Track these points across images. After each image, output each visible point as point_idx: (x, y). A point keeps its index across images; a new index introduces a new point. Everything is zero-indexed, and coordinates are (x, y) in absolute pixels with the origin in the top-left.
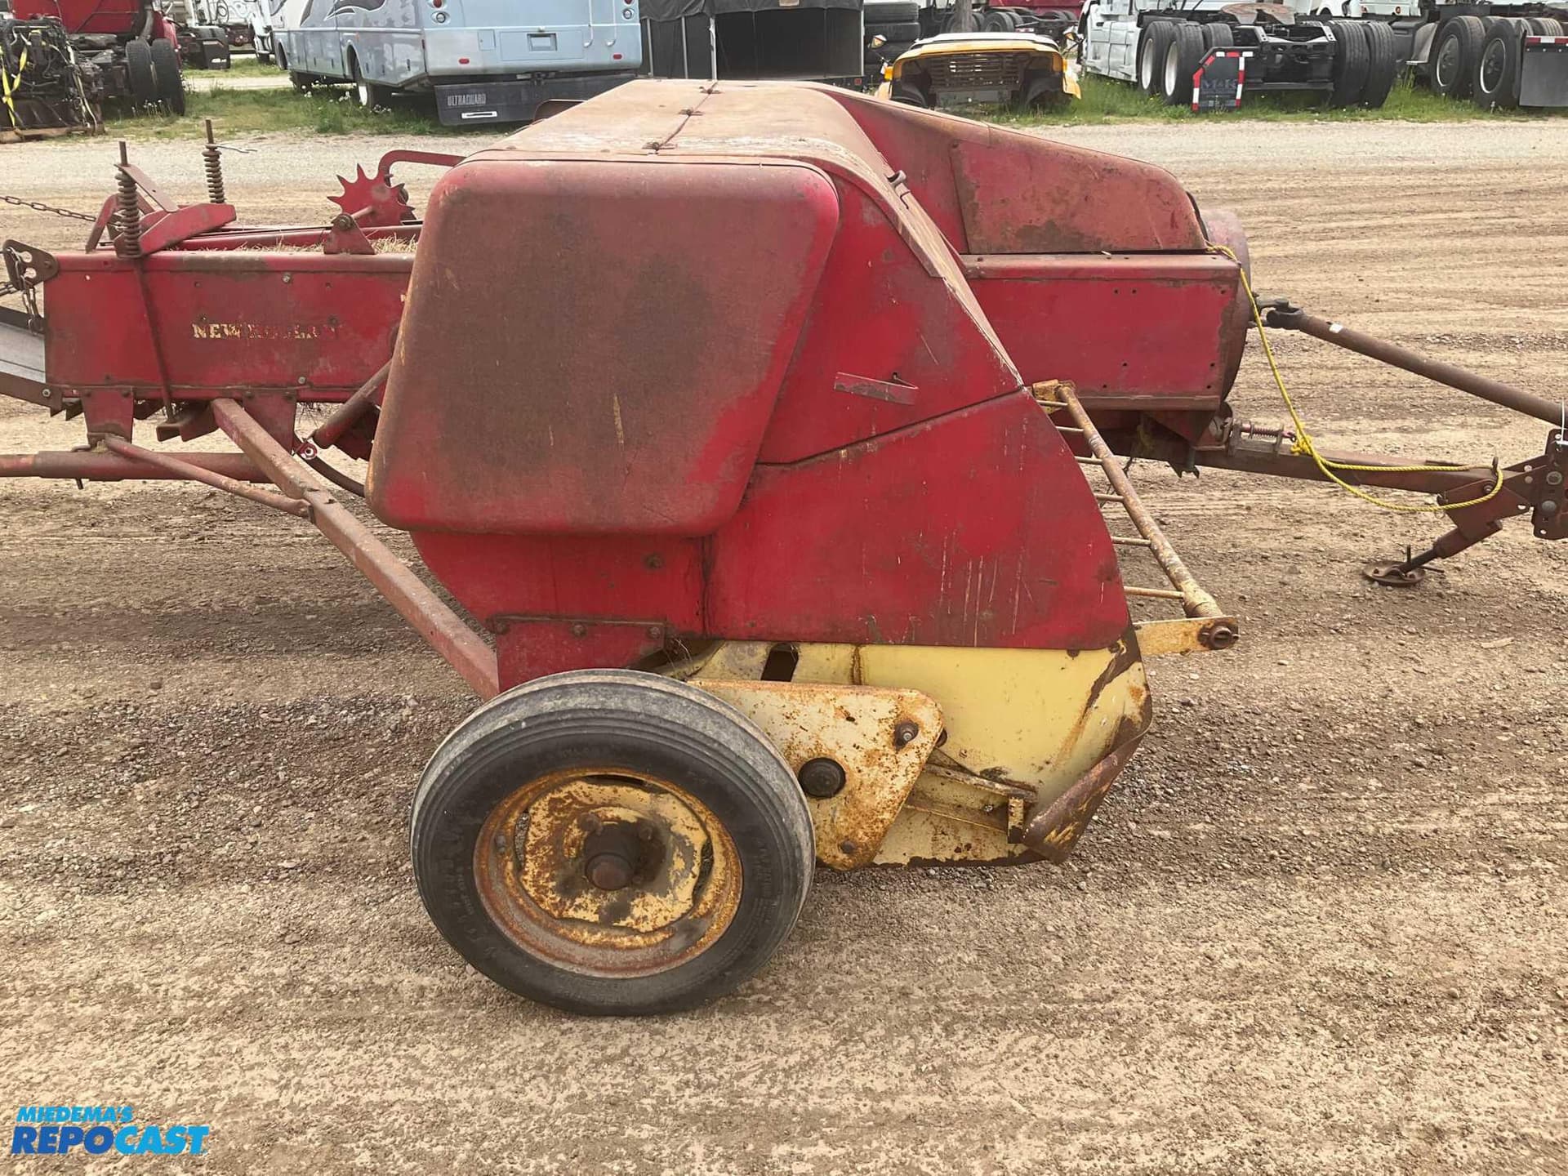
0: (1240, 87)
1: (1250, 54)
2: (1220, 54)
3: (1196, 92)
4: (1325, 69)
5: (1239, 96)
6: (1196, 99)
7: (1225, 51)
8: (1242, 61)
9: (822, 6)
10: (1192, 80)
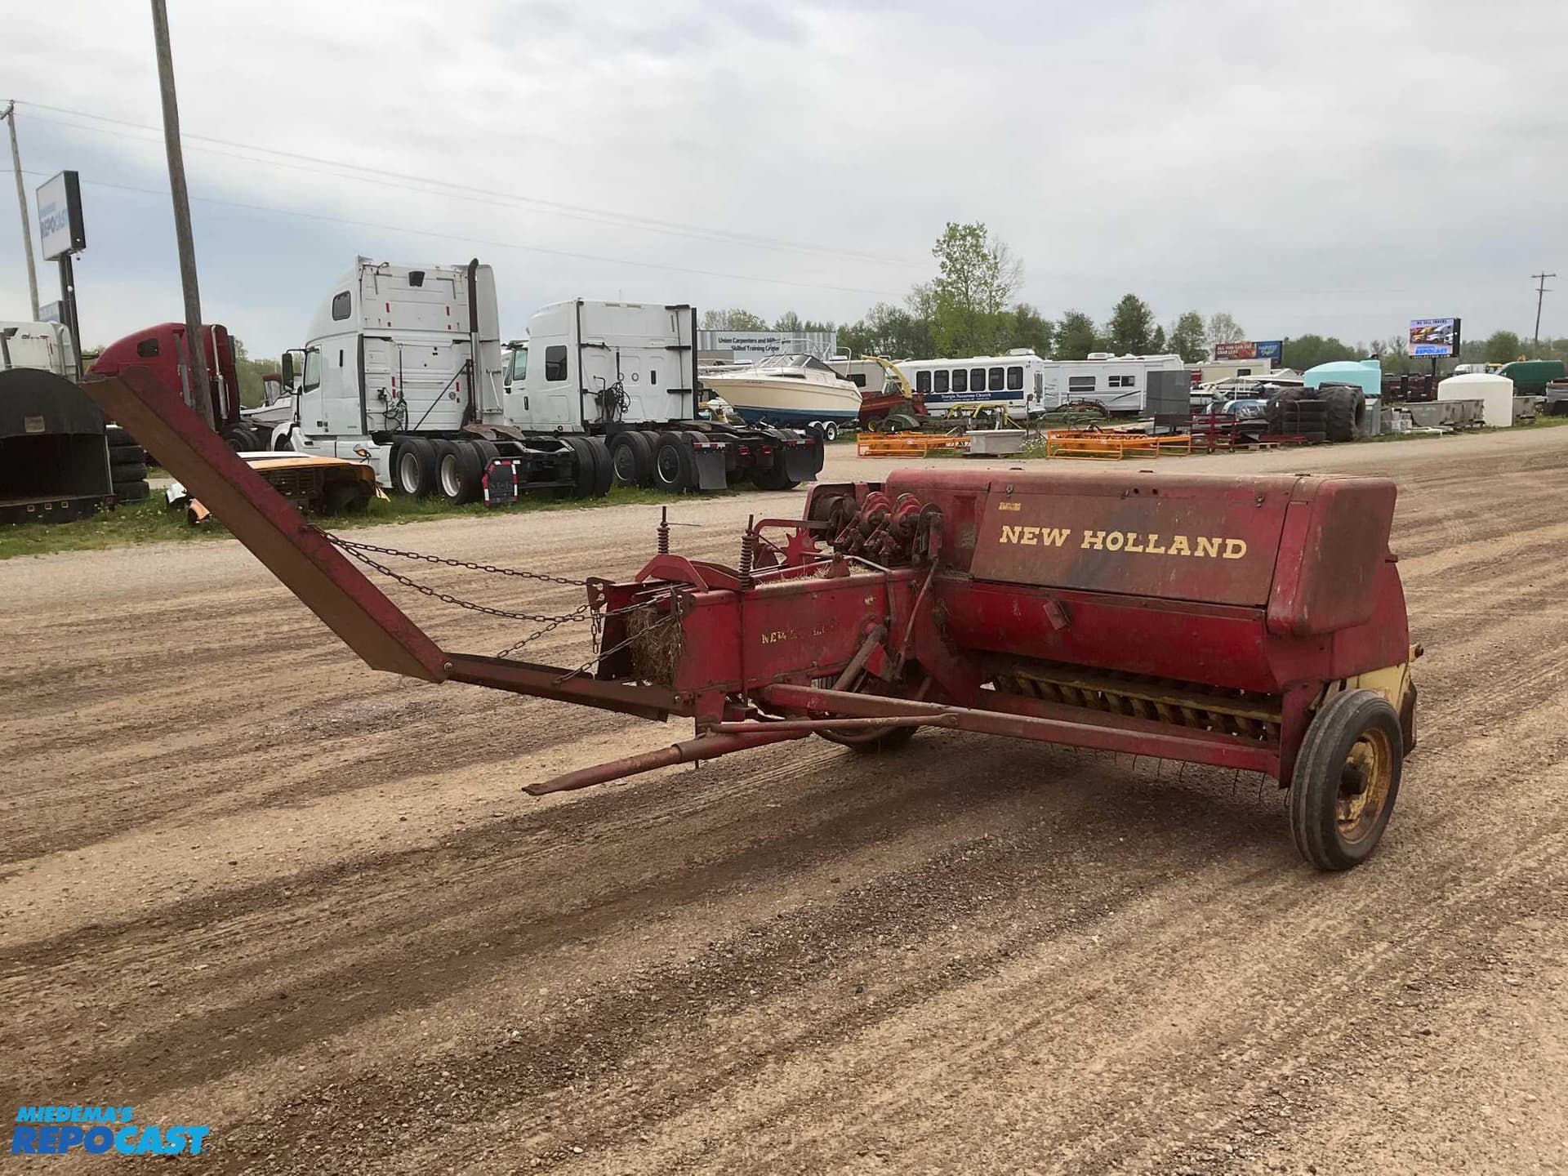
0: (516, 486)
1: (518, 462)
2: (498, 463)
3: (486, 491)
4: (568, 472)
5: (516, 494)
6: (487, 499)
7: (500, 460)
8: (513, 466)
9: (68, 432)
10: (482, 484)
